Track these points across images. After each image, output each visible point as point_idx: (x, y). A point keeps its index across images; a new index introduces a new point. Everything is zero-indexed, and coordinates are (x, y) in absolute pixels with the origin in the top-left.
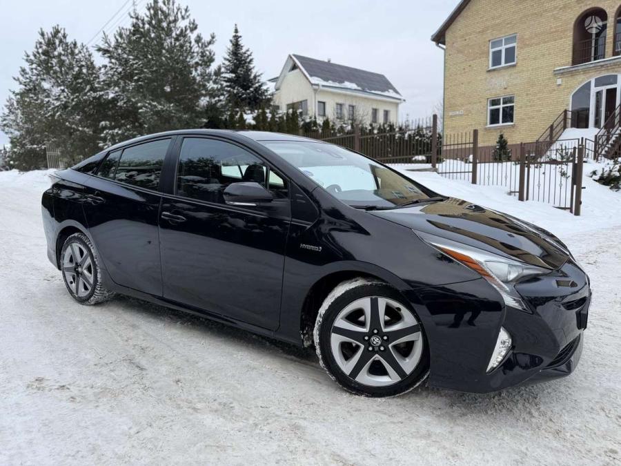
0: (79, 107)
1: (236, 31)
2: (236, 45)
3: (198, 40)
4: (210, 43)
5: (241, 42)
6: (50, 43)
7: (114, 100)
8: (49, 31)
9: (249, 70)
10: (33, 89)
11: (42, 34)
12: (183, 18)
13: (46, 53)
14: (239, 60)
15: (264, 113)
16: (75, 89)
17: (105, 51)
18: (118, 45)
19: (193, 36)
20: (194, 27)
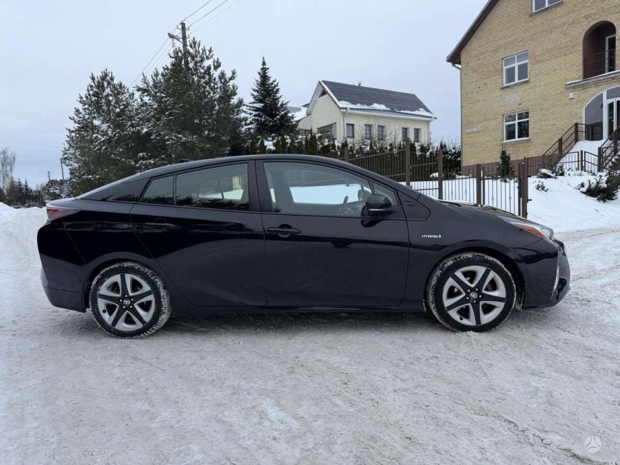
0: (122, 140)
1: (264, 64)
2: (264, 76)
3: (222, 75)
4: (231, 79)
5: (269, 73)
6: (100, 86)
7: (148, 134)
8: (98, 75)
9: (275, 100)
10: (86, 127)
11: (93, 79)
12: (208, 58)
13: (96, 94)
14: (266, 90)
16: (118, 126)
17: (144, 91)
18: (155, 85)
19: (216, 74)
20: (217, 65)
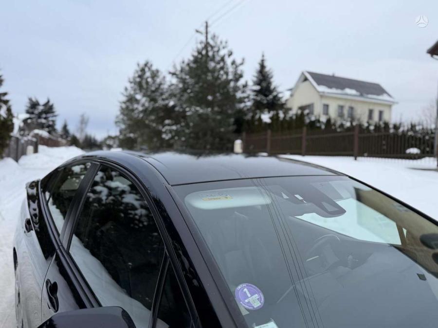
0: (154, 110)
1: (263, 56)
2: (262, 66)
3: (233, 63)
4: (242, 64)
5: (266, 64)
6: (143, 70)
7: (174, 107)
8: (142, 63)
9: (269, 83)
10: (131, 99)
11: (138, 65)
12: (224, 48)
13: (140, 76)
14: (263, 77)
15: (277, 114)
16: (153, 100)
17: (174, 74)
18: (182, 71)
19: (229, 61)
20: (230, 54)
